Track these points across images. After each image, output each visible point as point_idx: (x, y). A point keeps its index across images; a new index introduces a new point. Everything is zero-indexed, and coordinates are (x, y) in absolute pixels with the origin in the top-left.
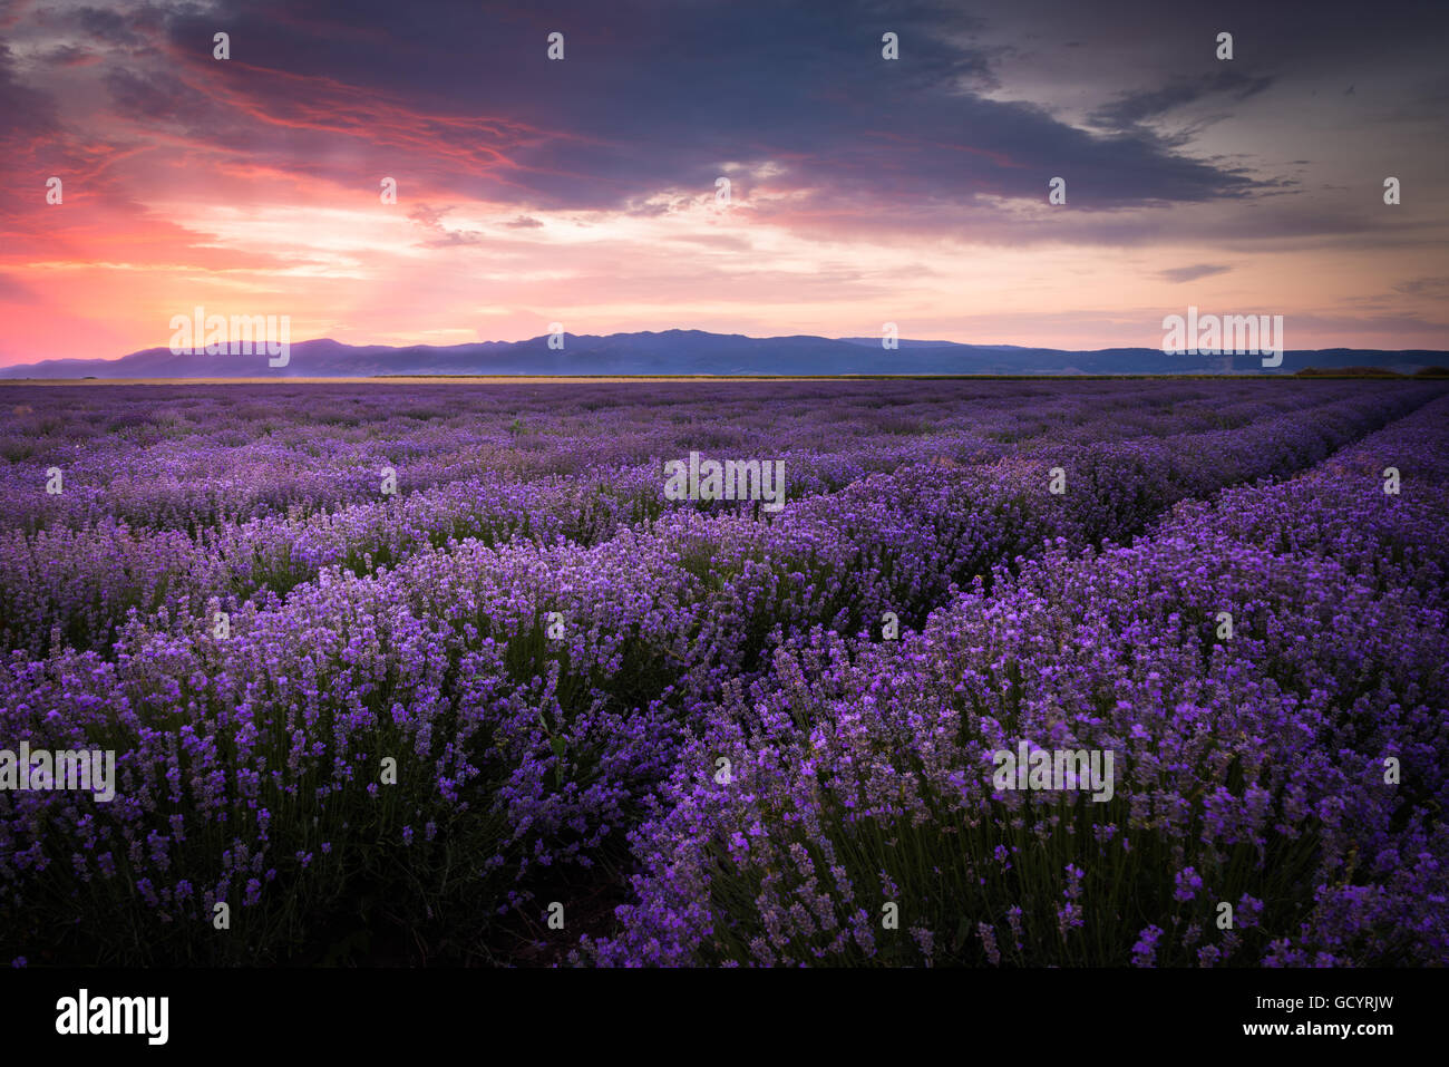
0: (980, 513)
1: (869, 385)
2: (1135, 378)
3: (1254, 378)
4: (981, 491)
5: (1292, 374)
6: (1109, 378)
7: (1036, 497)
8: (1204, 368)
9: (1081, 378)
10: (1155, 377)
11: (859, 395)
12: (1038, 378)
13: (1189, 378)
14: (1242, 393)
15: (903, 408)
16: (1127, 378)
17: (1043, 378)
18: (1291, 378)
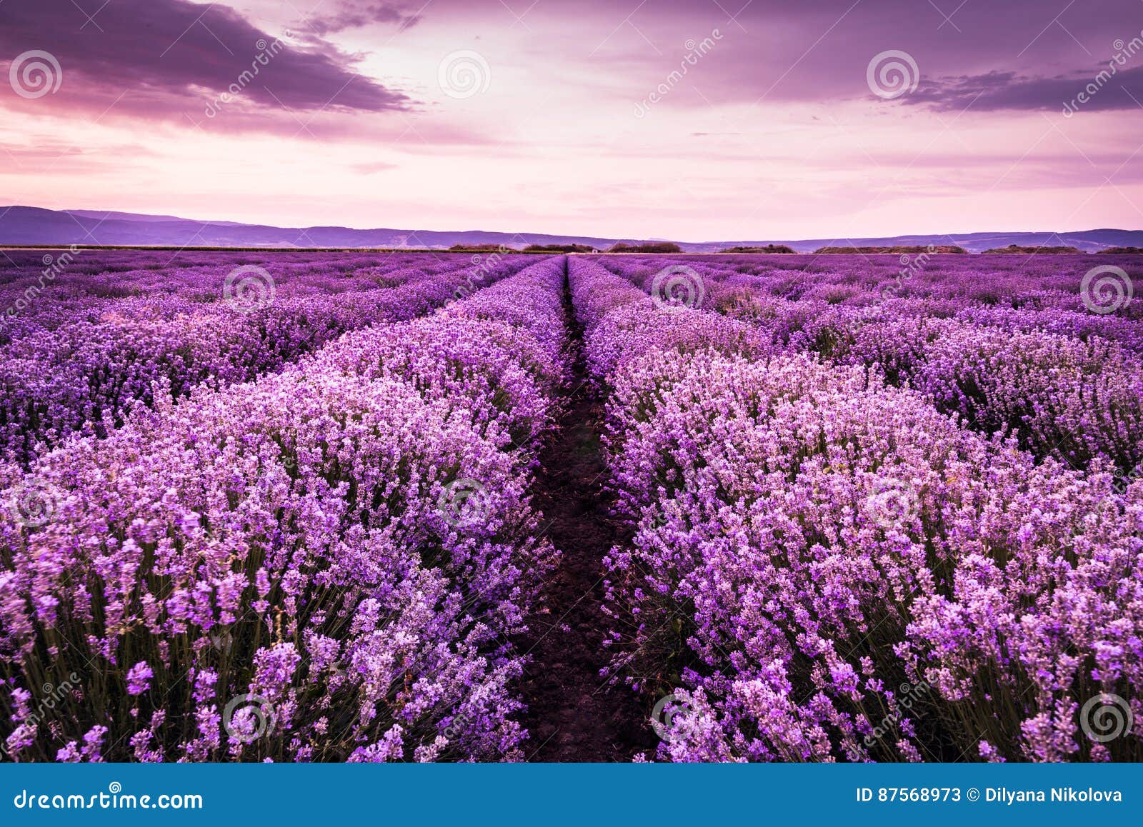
0: (143, 363)
1: (94, 254)
2: (335, 250)
3: (422, 251)
4: (146, 344)
5: (447, 249)
6: (315, 250)
7: (200, 347)
8: (387, 244)
9: (292, 250)
10: (350, 250)
11: (81, 263)
12: (257, 250)
13: (375, 251)
14: (408, 262)
15: (119, 274)
16: (330, 250)
17: (261, 250)
18: (445, 252)
